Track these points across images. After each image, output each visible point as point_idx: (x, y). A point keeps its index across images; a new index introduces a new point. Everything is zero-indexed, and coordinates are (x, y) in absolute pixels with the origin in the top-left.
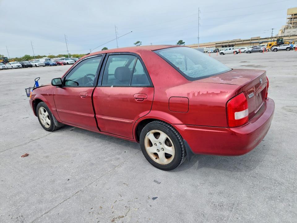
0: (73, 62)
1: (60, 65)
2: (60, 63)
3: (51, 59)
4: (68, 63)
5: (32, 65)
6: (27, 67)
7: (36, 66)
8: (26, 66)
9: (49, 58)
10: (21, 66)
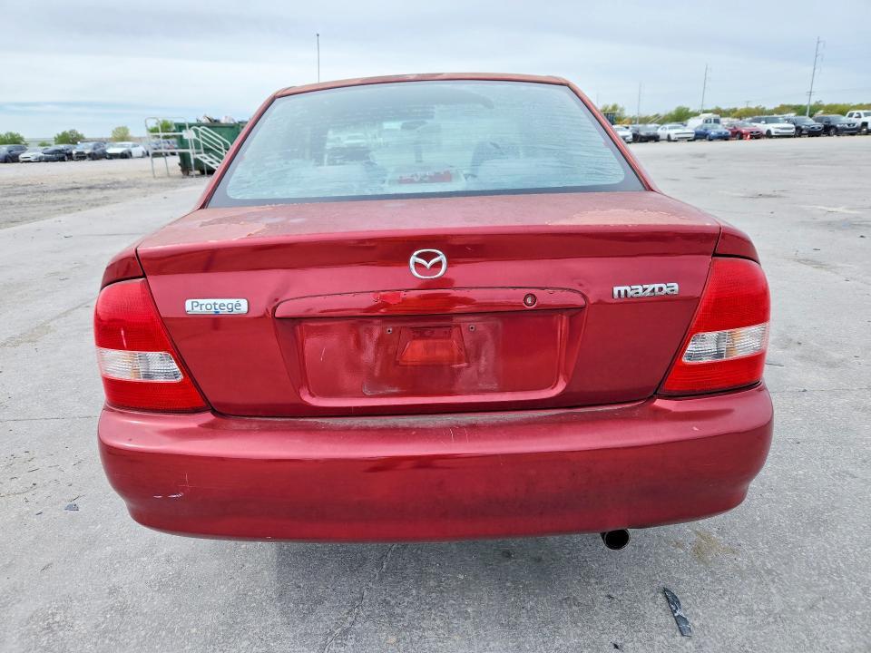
0: (789, 129)
1: (741, 138)
2: (743, 131)
3: (722, 120)
4: (769, 132)
5: (658, 137)
6: (647, 141)
7: (669, 139)
8: (642, 137)
9: (717, 116)
10: (631, 137)
